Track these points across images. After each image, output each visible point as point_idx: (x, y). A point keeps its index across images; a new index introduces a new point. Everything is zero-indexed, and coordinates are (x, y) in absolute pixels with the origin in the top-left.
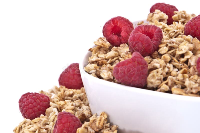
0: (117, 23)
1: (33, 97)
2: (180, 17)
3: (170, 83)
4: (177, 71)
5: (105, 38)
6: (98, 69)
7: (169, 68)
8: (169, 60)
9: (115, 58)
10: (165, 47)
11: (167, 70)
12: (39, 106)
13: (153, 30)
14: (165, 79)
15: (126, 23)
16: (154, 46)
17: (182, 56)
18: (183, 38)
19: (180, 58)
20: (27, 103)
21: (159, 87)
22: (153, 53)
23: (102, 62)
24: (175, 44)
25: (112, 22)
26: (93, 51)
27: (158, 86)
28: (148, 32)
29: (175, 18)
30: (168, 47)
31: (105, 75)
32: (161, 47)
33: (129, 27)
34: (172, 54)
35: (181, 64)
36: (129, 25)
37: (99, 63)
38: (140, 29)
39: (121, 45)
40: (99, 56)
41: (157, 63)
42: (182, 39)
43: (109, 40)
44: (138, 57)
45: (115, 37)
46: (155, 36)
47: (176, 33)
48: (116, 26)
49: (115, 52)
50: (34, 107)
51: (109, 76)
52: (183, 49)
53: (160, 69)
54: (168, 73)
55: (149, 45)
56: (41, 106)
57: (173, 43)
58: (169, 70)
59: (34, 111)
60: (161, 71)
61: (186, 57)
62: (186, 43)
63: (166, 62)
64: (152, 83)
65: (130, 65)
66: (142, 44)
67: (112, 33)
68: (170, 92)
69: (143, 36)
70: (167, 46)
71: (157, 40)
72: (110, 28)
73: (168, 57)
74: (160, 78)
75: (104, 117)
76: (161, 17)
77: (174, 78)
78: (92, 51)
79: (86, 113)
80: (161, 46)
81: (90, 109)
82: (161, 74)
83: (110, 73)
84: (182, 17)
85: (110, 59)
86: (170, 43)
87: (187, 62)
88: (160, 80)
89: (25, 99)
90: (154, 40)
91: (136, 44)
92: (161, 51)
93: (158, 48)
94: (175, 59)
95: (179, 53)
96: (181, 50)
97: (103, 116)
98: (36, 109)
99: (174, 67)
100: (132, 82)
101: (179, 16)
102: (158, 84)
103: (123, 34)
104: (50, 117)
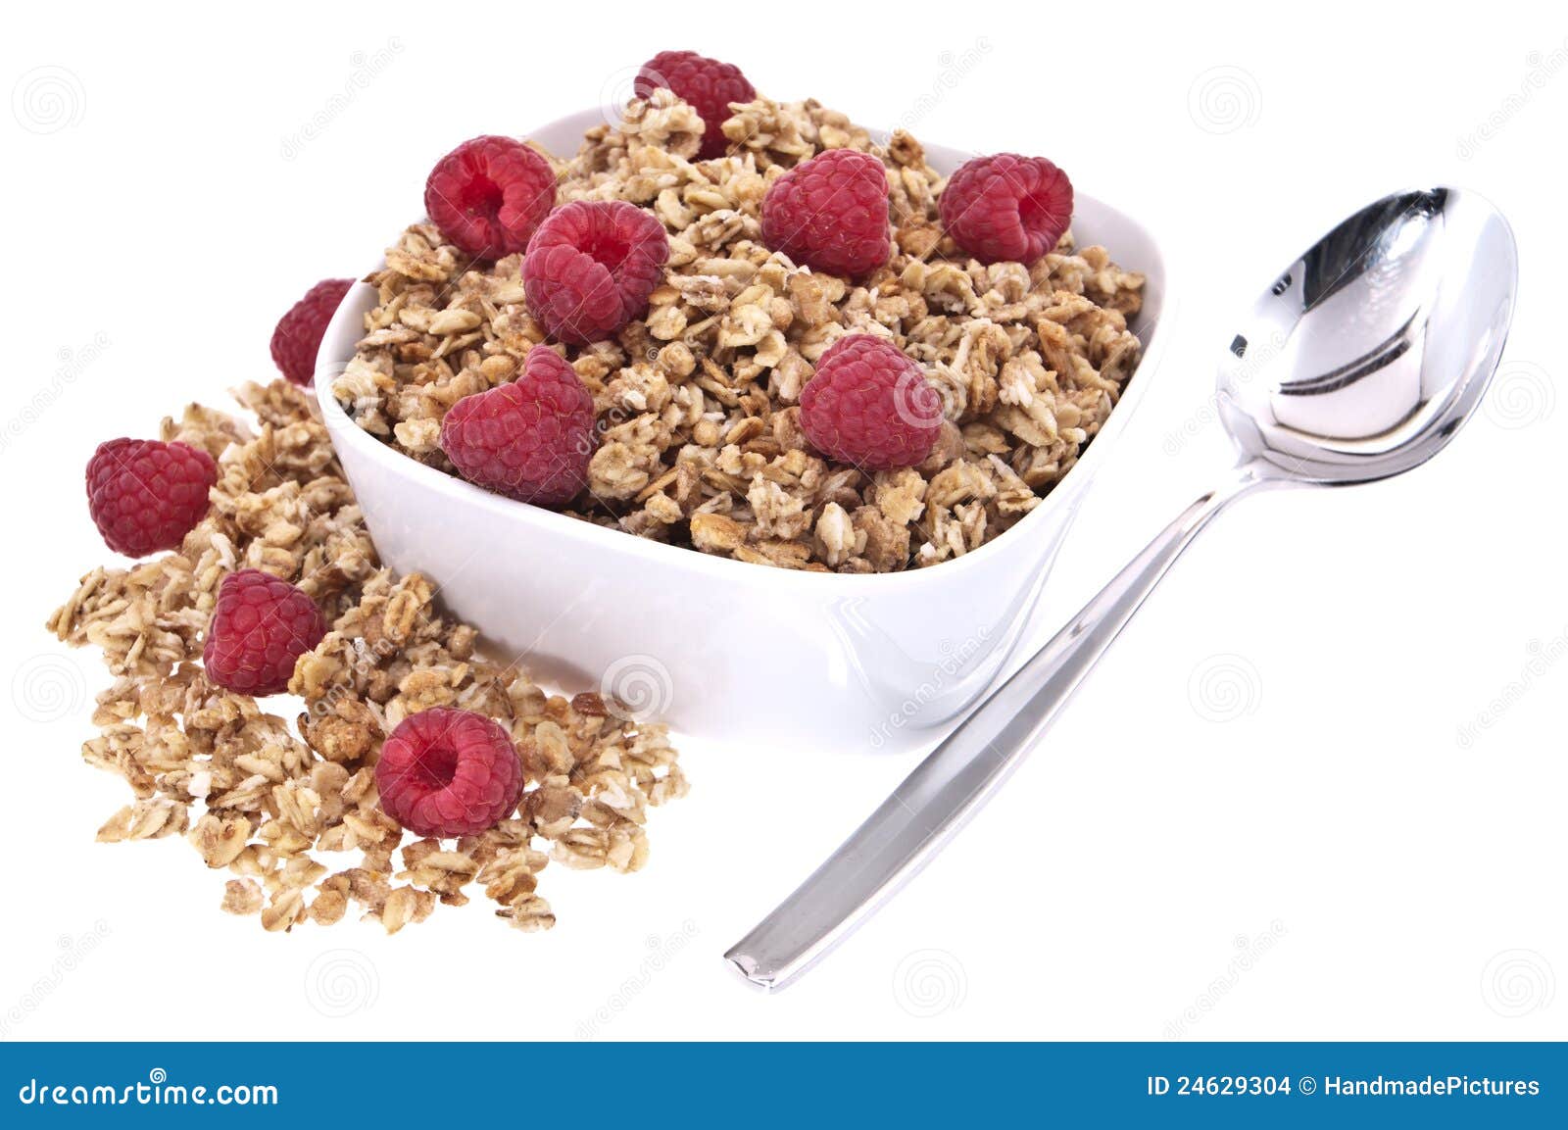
0: (484, 167)
1: (137, 464)
2: (755, 130)
3: (683, 492)
4: (722, 422)
5: (436, 229)
6: (391, 390)
7: (684, 407)
8: (687, 370)
9: (467, 339)
10: (674, 311)
11: (675, 416)
12: (162, 504)
13: (627, 228)
14: (669, 457)
15: (519, 171)
16: (628, 298)
17: (749, 351)
18: (754, 260)
19: (736, 360)
20: (111, 488)
21: (639, 499)
22: (624, 329)
23: (413, 351)
24: (714, 300)
25: (462, 164)
26: (385, 286)
27: (636, 494)
28: (602, 234)
29: (734, 130)
30: (686, 308)
31: (411, 435)
32: (656, 307)
33: (532, 185)
34: (705, 337)
35: (738, 391)
36: (534, 179)
37: (400, 352)
38: (569, 227)
39: (500, 263)
40: (409, 317)
41: (632, 386)
42: (750, 265)
43: (450, 238)
44: (547, 380)
45: (474, 229)
46: (633, 255)
47: (728, 228)
48: (480, 179)
49: (466, 313)
50: (143, 506)
51: (428, 438)
52: (749, 328)
53: (645, 421)
54: (686, 432)
55: (607, 301)
56: (171, 502)
57: (709, 292)
58: (687, 417)
59: (143, 526)
60: (650, 428)
61: (762, 360)
62: (761, 295)
63: (674, 379)
64: (608, 484)
65: (513, 416)
66: (577, 297)
67: (462, 207)
68: (677, 534)
69: (581, 260)
70: (680, 303)
71: (640, 276)
72: (454, 189)
73: (681, 356)
74: (643, 461)
75: (419, 598)
76: (675, 124)
77: (706, 455)
78: (378, 286)
79: (346, 561)
80: (657, 299)
82: (652, 442)
83: (433, 427)
84: (764, 130)
85: (447, 341)
86: (696, 293)
87: (763, 378)
88: (645, 468)
89: (107, 469)
90: (631, 274)
91: (551, 292)
92: (658, 323)
93: (645, 310)
94: (711, 367)
95: (729, 339)
96: (741, 326)
97: (415, 592)
98: (148, 515)
99: (709, 395)
100: (520, 485)
101: (747, 124)
102: (633, 488)
103: (509, 217)
104: (198, 568)
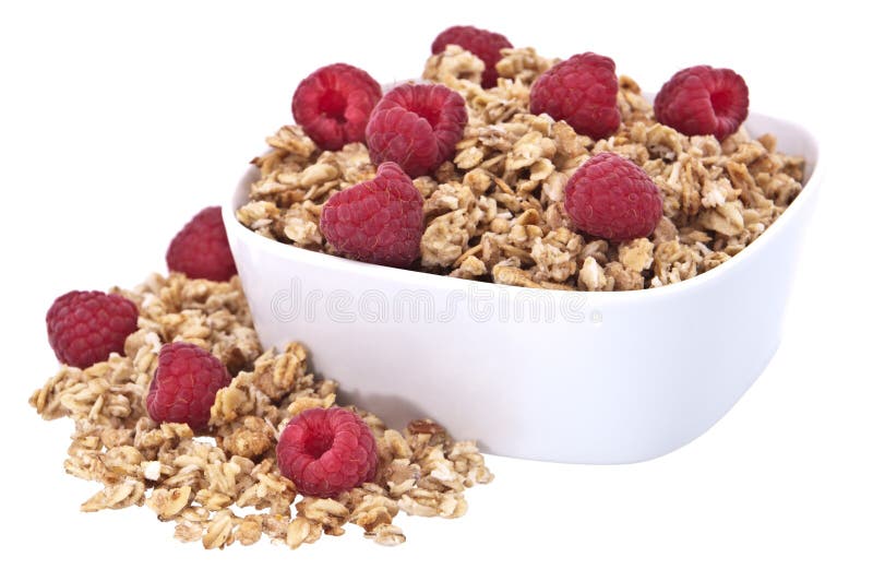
0: (334, 82)
1: (87, 303)
2: (520, 65)
3: (487, 254)
4: (510, 219)
5: (300, 127)
6: (277, 216)
7: (484, 209)
8: (484, 186)
9: (328, 185)
10: (474, 150)
11: (478, 214)
12: (105, 331)
13: (440, 99)
14: (474, 241)
15: (359, 82)
16: (443, 145)
17: (525, 173)
18: (527, 123)
19: (517, 181)
20: (69, 320)
21: (455, 266)
22: (439, 167)
23: (290, 196)
24: (501, 141)
25: (318, 81)
26: (265, 166)
27: (453, 261)
28: (423, 105)
29: (506, 67)
30: (482, 148)
31: (296, 232)
32: (461, 150)
33: (368, 93)
34: (496, 170)
35: (520, 198)
36: (369, 89)
37: (280, 198)
38: (400, 97)
39: (346, 147)
40: (283, 178)
41: (449, 194)
42: (524, 126)
43: (309, 132)
44: (394, 177)
45: (327, 125)
46: (445, 117)
47: (507, 109)
48: (330, 93)
49: (327, 166)
50: (92, 331)
51: (308, 234)
52: (527, 155)
53: (459, 213)
54: (484, 225)
55: (428, 143)
56: (111, 329)
57: (498, 136)
58: (486, 216)
59: (91, 345)
60: (462, 217)
61: (535, 177)
62: (533, 138)
63: (477, 192)
64: (434, 253)
65: (372, 198)
66: (407, 140)
67: (320, 110)
68: (487, 278)
69: (411, 117)
70: (479, 144)
71: (450, 129)
72: (313, 97)
73: (482, 177)
74: (457, 237)
75: (298, 358)
76: (463, 66)
77: (501, 239)
78: (260, 166)
79: (244, 347)
80: (462, 145)
81: (256, 336)
82: (463, 227)
83: (312, 226)
84: (526, 66)
85: (313, 188)
86: (489, 137)
87: (537, 192)
88: (460, 243)
89: (65, 309)
90: (442, 128)
91: (389, 139)
92: (462, 160)
93: (454, 153)
94: (502, 183)
95: (513, 165)
96: (521, 156)
97: (295, 354)
98: (96, 337)
99: (501, 206)
100: (376, 250)
101: (515, 63)
102: (453, 256)
103: (351, 114)
104: (137, 359)
